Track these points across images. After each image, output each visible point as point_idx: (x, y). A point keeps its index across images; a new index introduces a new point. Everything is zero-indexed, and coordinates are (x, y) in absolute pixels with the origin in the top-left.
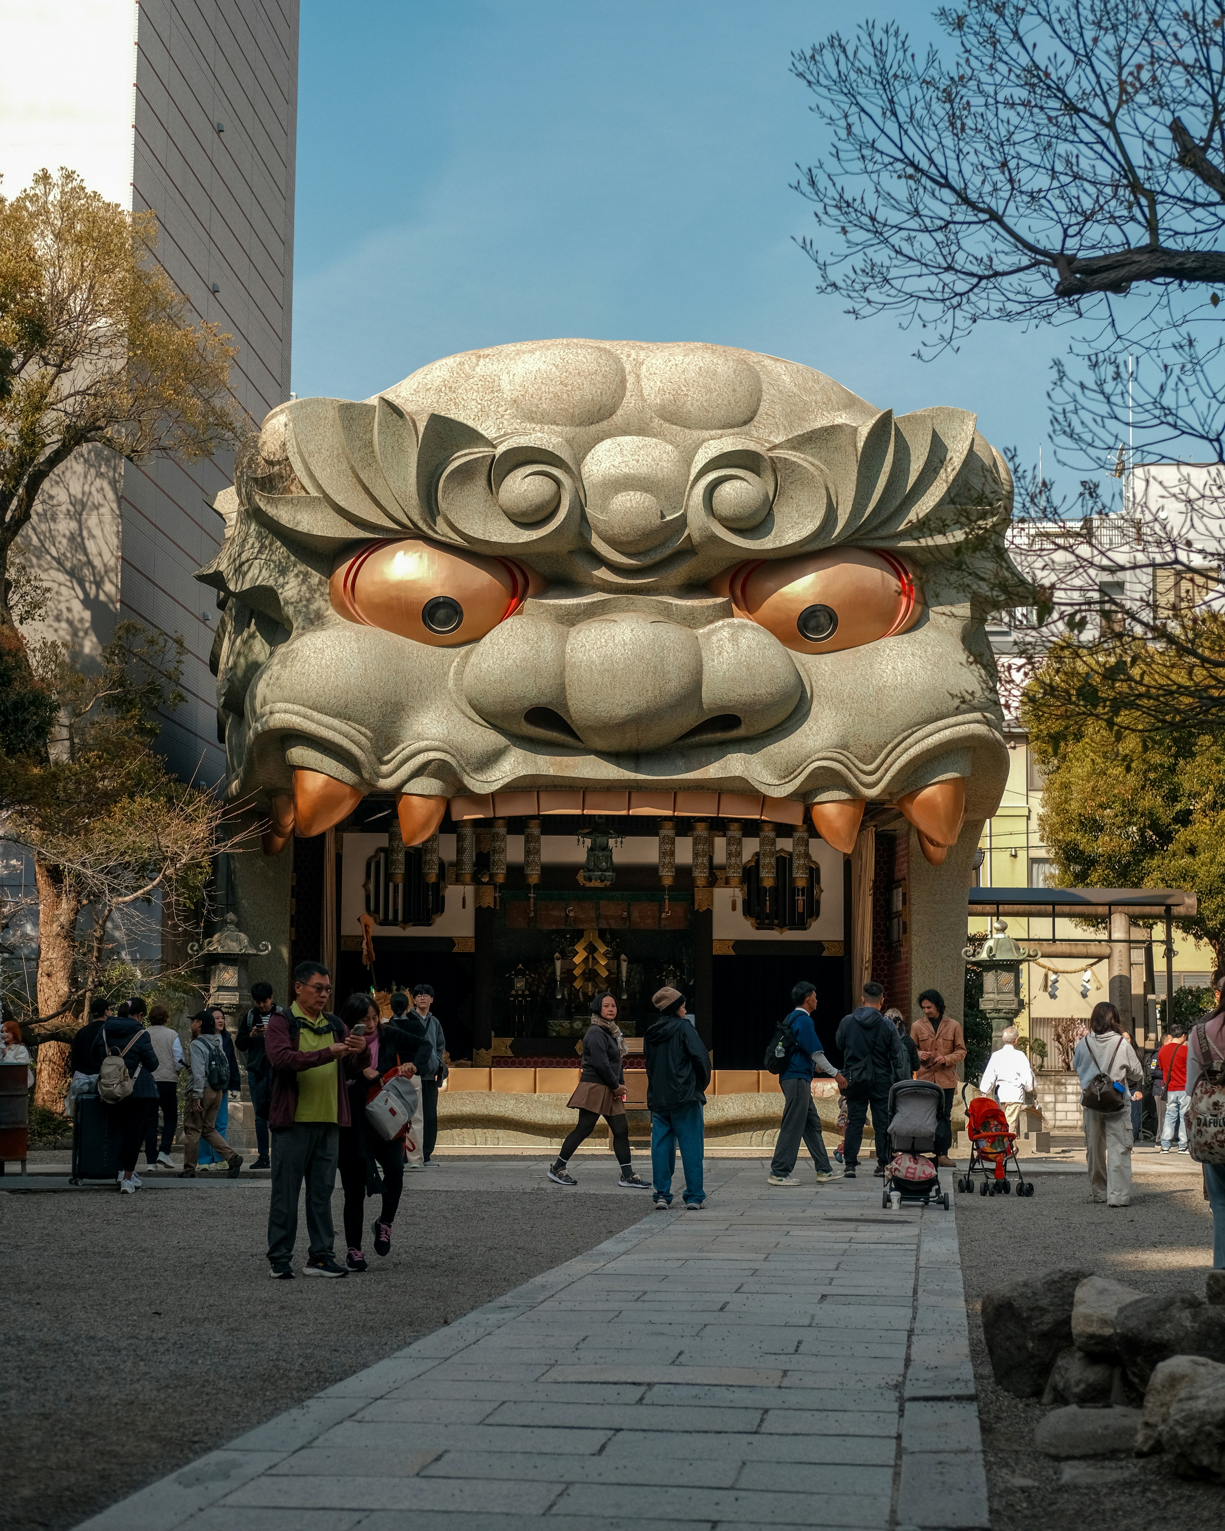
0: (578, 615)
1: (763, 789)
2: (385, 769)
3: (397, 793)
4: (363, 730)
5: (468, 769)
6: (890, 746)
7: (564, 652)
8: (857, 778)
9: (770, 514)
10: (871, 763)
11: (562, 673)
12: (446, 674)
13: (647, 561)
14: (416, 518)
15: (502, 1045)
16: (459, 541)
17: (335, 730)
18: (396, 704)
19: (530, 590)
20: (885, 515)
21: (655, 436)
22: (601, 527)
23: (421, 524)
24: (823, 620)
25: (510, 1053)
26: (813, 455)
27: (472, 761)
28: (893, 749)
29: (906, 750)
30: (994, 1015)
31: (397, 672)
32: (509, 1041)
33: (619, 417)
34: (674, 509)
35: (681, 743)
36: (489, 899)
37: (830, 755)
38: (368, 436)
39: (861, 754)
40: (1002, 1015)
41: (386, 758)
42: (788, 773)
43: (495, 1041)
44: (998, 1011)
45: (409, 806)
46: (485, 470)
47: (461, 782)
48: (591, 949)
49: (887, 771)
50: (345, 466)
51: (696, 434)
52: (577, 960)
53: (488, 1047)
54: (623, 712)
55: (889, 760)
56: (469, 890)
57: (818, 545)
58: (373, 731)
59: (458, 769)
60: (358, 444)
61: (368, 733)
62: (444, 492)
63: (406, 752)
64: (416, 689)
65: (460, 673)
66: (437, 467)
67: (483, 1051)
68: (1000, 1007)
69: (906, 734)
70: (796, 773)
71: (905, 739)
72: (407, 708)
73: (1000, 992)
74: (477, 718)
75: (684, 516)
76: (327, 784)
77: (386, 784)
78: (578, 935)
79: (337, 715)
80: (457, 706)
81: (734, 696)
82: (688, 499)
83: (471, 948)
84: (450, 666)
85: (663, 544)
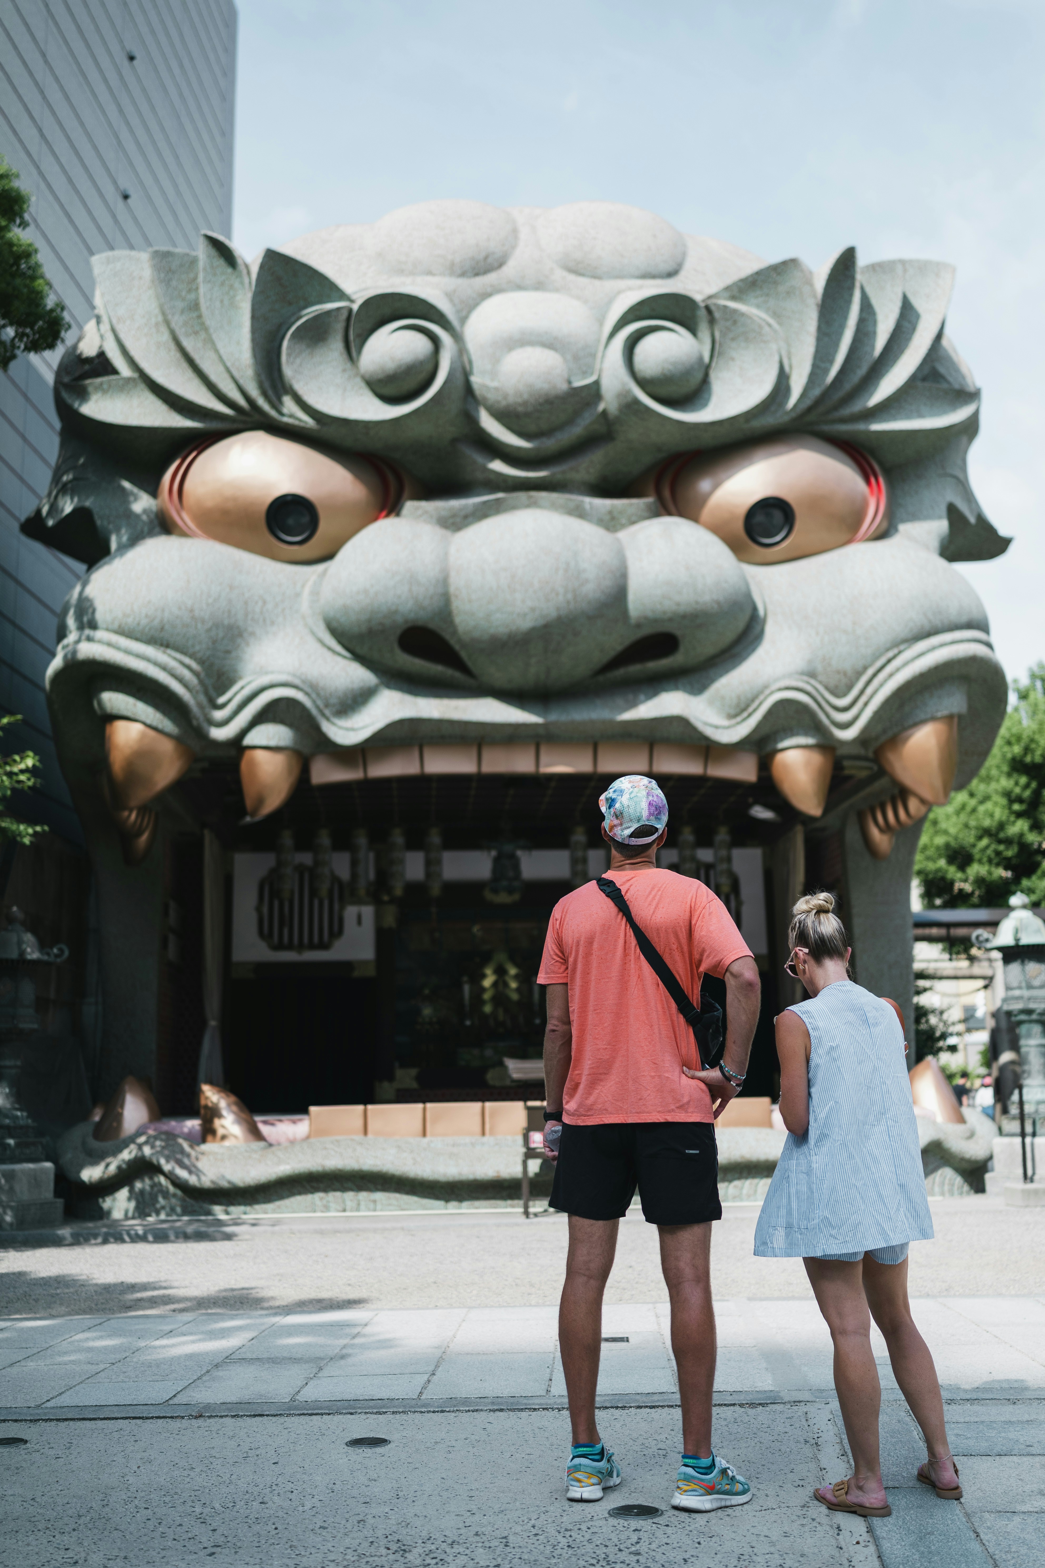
0: (466, 517)
1: (709, 732)
2: (219, 715)
3: (237, 745)
4: (187, 660)
5: (327, 712)
6: (870, 672)
7: (446, 554)
8: (828, 716)
9: (705, 382)
10: (844, 695)
11: (445, 581)
12: (298, 595)
13: (551, 444)
14: (254, 392)
15: (406, 1077)
16: (308, 421)
17: (148, 659)
18: (230, 628)
19: (406, 493)
20: (847, 386)
21: (557, 290)
22: (492, 397)
23: (261, 402)
24: (778, 516)
25: (414, 1085)
26: (758, 306)
27: (333, 701)
28: (875, 675)
29: (891, 675)
30: (1023, 1017)
31: (231, 588)
32: (414, 1072)
33: (509, 270)
34: (585, 374)
35: (601, 678)
36: (390, 921)
37: (794, 683)
38: (192, 296)
39: (832, 683)
40: (1034, 1017)
41: (221, 700)
42: (740, 710)
43: (399, 1073)
44: (1029, 1012)
45: (252, 763)
46: (340, 326)
47: (317, 729)
48: (501, 972)
49: (866, 704)
50: (166, 336)
51: (610, 285)
52: (487, 983)
53: (391, 1078)
54: (526, 624)
55: (869, 691)
56: (368, 911)
57: (769, 421)
58: (201, 662)
59: (314, 712)
60: (180, 305)
61: (194, 665)
62: (289, 355)
63: (246, 692)
64: (258, 609)
65: (315, 593)
66: (280, 326)
67: (386, 1085)
68: (1032, 1006)
69: (890, 654)
70: (750, 709)
71: (889, 661)
72: (245, 635)
73: (1030, 987)
74: (339, 648)
75: (597, 383)
76: (143, 736)
77: (219, 734)
78: (486, 958)
79: (151, 641)
80: (313, 633)
81: (668, 606)
82: (602, 362)
83: (371, 972)
84: (303, 586)
85: (570, 421)
